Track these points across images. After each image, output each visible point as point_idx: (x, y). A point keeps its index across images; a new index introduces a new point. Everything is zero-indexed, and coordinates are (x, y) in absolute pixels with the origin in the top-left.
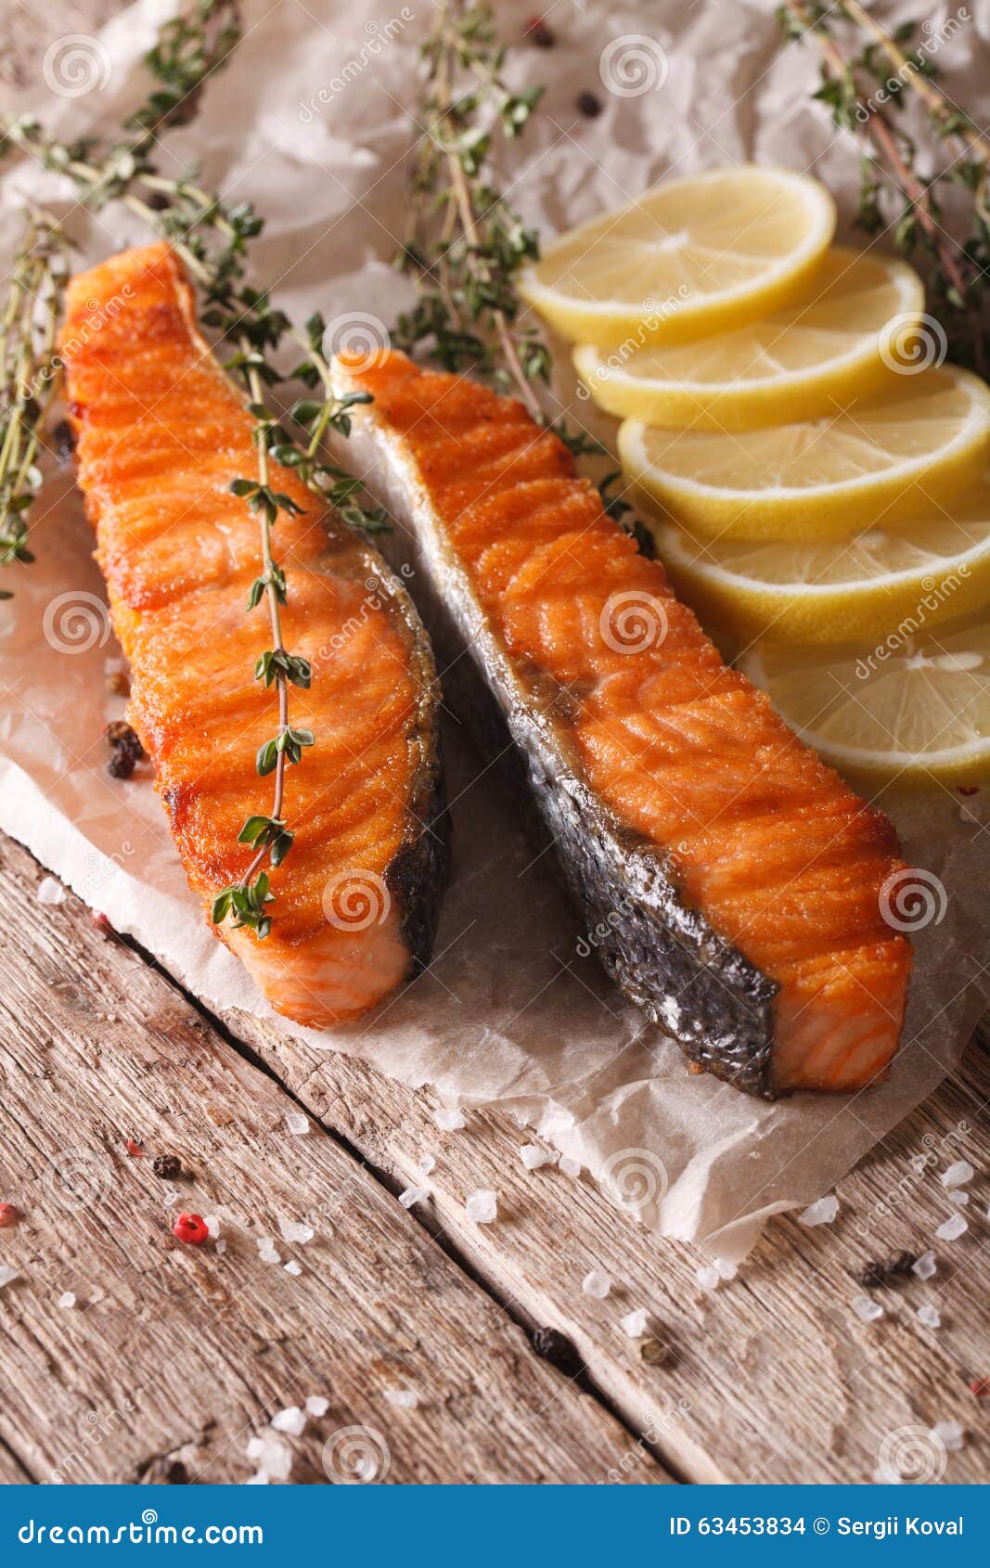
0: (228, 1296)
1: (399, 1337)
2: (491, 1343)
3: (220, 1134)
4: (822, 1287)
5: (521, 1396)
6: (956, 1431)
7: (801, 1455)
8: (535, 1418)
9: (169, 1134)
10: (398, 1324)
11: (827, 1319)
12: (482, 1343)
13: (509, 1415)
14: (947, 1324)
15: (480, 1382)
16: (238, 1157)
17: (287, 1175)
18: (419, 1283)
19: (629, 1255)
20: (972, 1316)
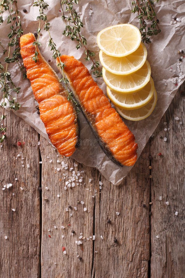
0: (15, 165)
1: (27, 180)
2: (34, 187)
3: (28, 144)
4: (65, 204)
5: (32, 195)
6: (64, 228)
7: (50, 219)
8: (32, 198)
9: (23, 141)
10: (28, 179)
11: (63, 208)
12: (33, 186)
13: (30, 196)
14: (72, 216)
15: (30, 190)
16: (28, 148)
17: (31, 153)
18: (33, 175)
19: (52, 187)
20: (75, 217)
